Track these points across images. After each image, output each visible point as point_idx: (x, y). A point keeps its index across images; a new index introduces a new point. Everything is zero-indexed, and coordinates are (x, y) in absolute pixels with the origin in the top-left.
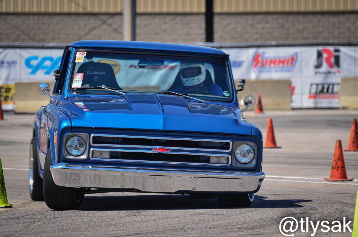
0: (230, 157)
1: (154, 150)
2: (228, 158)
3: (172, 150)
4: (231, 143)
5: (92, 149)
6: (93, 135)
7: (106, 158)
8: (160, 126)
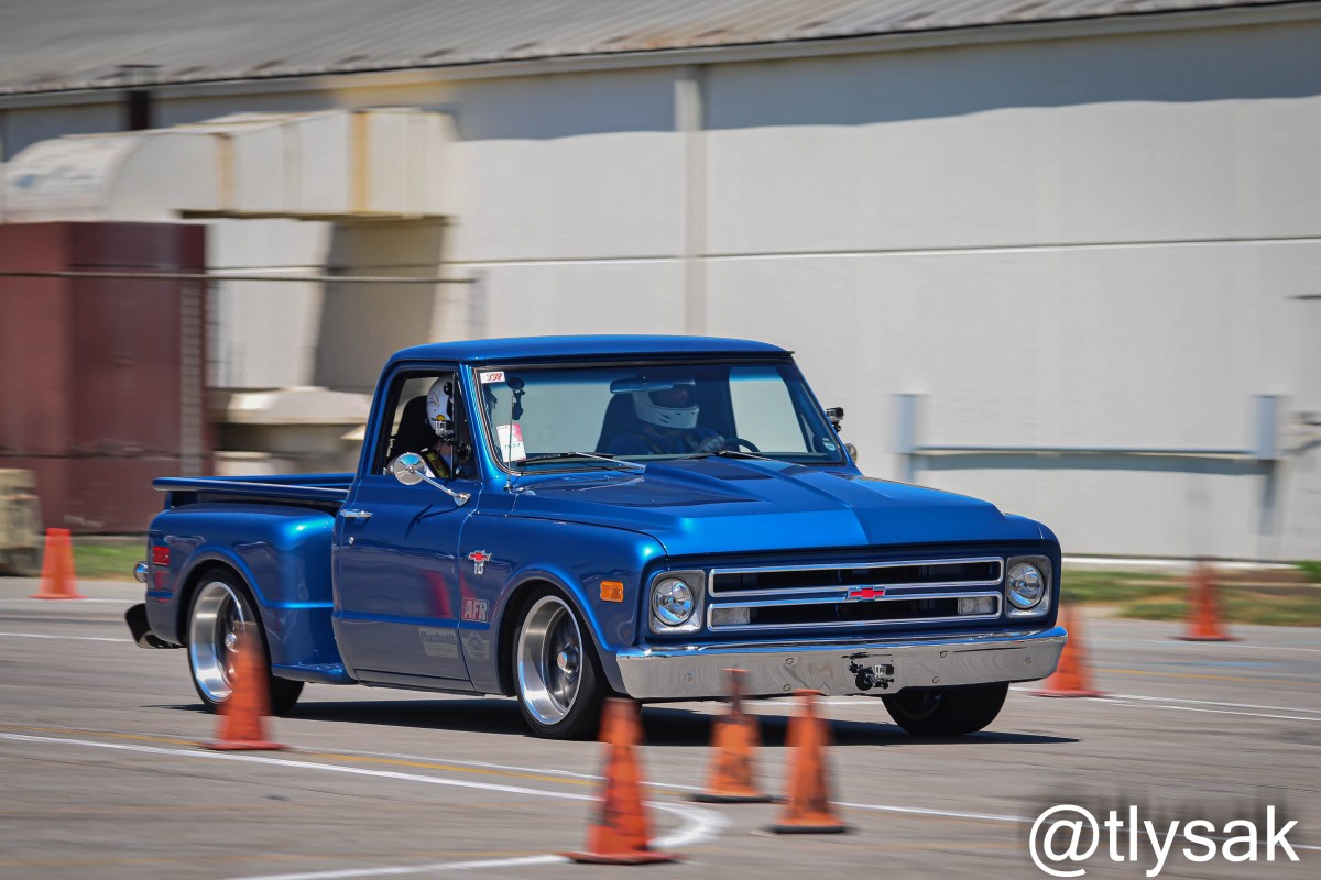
0: (999, 596)
1: (850, 594)
2: (995, 599)
3: (889, 592)
4: (1001, 562)
5: (711, 606)
6: (713, 571)
7: (742, 624)
8: (856, 535)
